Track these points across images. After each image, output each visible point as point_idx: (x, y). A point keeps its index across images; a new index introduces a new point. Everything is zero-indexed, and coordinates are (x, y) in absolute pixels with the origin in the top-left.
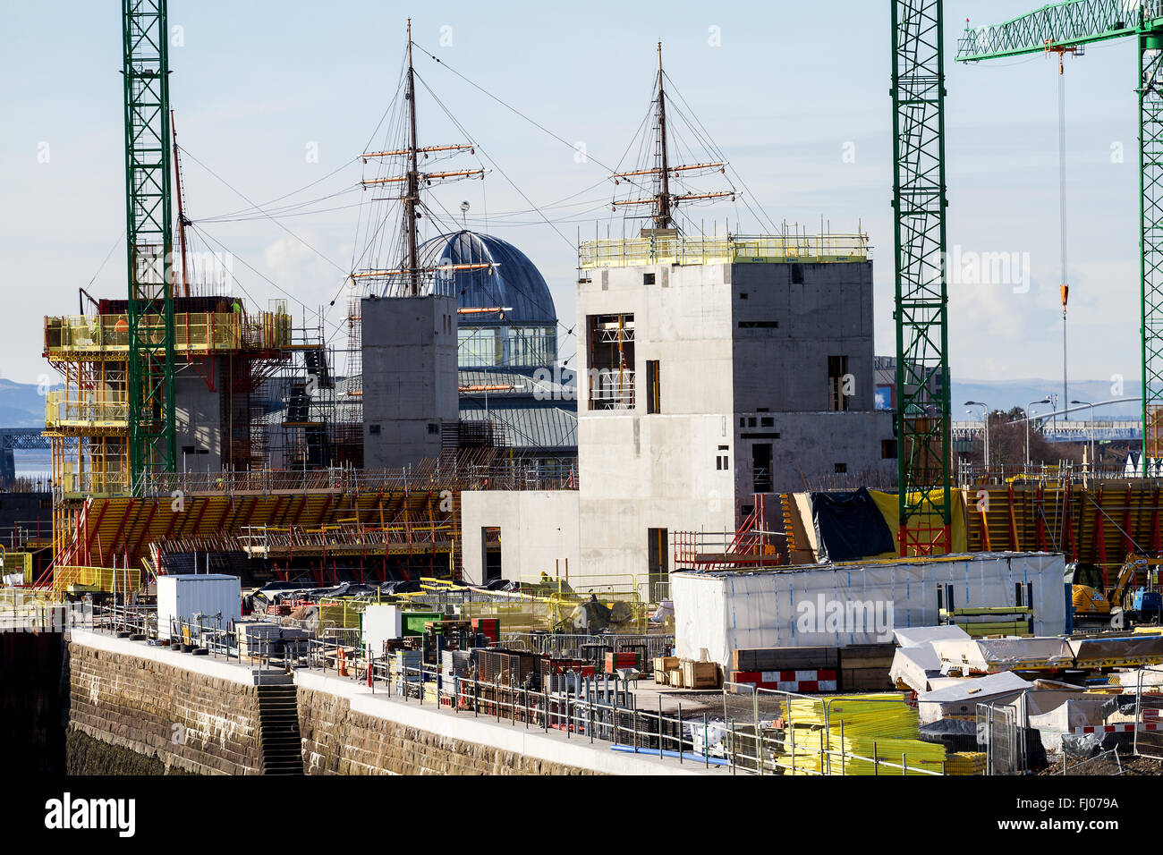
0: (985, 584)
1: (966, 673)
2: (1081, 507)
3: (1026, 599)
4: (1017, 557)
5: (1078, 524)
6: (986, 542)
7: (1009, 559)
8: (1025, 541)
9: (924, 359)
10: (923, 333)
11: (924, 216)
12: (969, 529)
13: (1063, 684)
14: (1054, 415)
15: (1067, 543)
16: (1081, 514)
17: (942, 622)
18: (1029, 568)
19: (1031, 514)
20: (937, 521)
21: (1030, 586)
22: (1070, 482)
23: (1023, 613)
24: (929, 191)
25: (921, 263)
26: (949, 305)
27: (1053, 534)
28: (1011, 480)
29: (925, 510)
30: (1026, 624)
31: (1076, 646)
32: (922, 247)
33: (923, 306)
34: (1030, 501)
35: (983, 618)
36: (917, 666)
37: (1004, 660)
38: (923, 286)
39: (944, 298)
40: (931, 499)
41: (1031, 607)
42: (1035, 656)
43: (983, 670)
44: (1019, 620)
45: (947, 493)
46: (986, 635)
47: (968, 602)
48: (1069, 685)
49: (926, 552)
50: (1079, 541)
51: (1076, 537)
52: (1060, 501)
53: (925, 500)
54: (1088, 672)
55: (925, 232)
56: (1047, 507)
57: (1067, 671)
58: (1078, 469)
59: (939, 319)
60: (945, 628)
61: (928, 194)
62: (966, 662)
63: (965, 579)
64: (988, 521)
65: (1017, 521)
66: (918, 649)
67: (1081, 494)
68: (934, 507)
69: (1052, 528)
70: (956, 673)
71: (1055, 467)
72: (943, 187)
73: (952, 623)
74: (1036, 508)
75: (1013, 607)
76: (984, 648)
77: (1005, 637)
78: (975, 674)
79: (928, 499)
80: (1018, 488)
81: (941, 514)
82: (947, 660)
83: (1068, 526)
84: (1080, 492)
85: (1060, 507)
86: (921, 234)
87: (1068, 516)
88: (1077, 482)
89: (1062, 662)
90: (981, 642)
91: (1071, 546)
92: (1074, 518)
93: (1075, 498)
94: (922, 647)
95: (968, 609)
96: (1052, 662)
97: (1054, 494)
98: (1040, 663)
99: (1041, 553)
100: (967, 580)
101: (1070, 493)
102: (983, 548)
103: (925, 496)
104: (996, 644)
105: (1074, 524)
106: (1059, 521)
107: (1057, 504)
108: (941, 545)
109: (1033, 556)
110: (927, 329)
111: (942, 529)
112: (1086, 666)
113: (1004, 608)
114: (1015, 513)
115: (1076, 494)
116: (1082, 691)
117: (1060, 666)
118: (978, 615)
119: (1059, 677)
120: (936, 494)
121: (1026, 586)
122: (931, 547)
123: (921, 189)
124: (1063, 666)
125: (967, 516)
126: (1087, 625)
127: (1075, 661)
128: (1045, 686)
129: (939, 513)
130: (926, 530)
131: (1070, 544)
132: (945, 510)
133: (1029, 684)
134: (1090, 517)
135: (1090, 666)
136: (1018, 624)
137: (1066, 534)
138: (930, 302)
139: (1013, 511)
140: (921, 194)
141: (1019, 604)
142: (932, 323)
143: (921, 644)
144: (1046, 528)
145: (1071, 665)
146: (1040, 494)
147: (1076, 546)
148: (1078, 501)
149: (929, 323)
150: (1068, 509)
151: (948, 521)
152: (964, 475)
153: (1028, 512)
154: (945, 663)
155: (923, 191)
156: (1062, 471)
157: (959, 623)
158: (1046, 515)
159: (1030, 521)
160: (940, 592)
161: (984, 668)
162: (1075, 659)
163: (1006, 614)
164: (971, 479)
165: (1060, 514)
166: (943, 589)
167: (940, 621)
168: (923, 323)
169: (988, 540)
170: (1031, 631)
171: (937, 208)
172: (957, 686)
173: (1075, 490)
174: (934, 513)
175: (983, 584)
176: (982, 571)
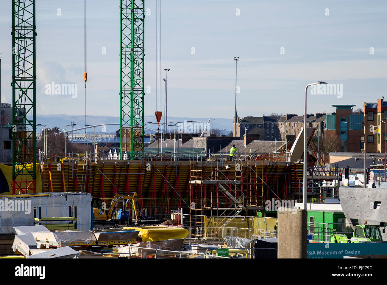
0: (55, 207)
1: (47, 247)
2: (94, 173)
3: (74, 214)
4: (70, 195)
5: (92, 180)
6: (51, 188)
7: (66, 195)
8: (68, 188)
9: (25, 104)
10: (24, 93)
11: (26, 40)
12: (43, 182)
13: (92, 252)
14: (73, 131)
15: (87, 189)
16: (94, 176)
17: (36, 224)
18: (75, 200)
19: (71, 176)
20: (30, 178)
21: (76, 208)
22: (89, 161)
23: (72, 220)
24: (28, 28)
25: (24, 61)
26: (36, 80)
27: (81, 185)
28: (63, 160)
29: (24, 173)
30: (73, 225)
31: (97, 235)
32: (25, 54)
33: (25, 80)
34: (71, 170)
35: (54, 222)
36: (25, 244)
37: (65, 241)
38: (25, 71)
39: (35, 77)
40: (27, 168)
41: (76, 217)
42: (79, 239)
43: (55, 246)
44: (70, 223)
45: (34, 165)
46: (57, 230)
47: (47, 215)
48: (95, 253)
49: (24, 192)
50: (93, 188)
51: (91, 186)
52: (85, 170)
53: (24, 169)
54: (102, 247)
55: (26, 47)
56: (79, 173)
57: (93, 246)
58: (92, 155)
59: (32, 86)
60: (37, 226)
61: (27, 29)
62: (48, 242)
63: (46, 204)
64: (52, 178)
65: (65, 178)
66: (26, 236)
67: (94, 167)
68: (29, 172)
69: (80, 182)
70: (43, 247)
71: (83, 154)
72: (34, 27)
73: (40, 224)
74: (74, 173)
75: (68, 217)
76: (56, 236)
77: (65, 231)
78: (52, 247)
79: (26, 168)
80: (66, 164)
81: (32, 175)
82: (39, 241)
83: (88, 181)
84: (94, 166)
85: (85, 173)
86: (24, 48)
87: (88, 176)
88: (92, 161)
89: (91, 242)
90: (55, 233)
91: (89, 190)
92: (90, 177)
93: (91, 168)
94: (27, 235)
95: (47, 218)
96: (86, 242)
97: (82, 166)
98: (81, 243)
99: (80, 193)
100: (47, 205)
101: (89, 166)
102: (49, 191)
103: (24, 167)
104: (62, 234)
105: (90, 180)
106: (84, 179)
107: (83, 171)
108: (31, 189)
109: (77, 194)
110: (26, 91)
111: (32, 182)
112: (102, 244)
113: (64, 218)
114: (64, 175)
115: (92, 166)
116: (101, 255)
117: (90, 244)
118: (52, 221)
119: (90, 249)
120: (29, 166)
121: (74, 208)
122: (27, 190)
123: (24, 27)
124: (92, 244)
125: (42, 176)
126: (96, 226)
127: (97, 242)
128: (84, 253)
129: (30, 174)
130: (25, 182)
131: (89, 189)
132: (33, 173)
133: (77, 252)
134: (98, 177)
135: (103, 244)
136: (70, 225)
137: (87, 185)
138: (28, 79)
139: (63, 174)
140: (24, 29)
141: (70, 216)
142: (29, 88)
143: (27, 234)
144: (78, 182)
145: (95, 244)
146: (76, 166)
147: (91, 190)
148: (93, 170)
149: (27, 88)
150: (88, 174)
151: (35, 178)
152: (41, 157)
153: (70, 174)
154: (38, 243)
155: (25, 28)
156: (86, 156)
157: (43, 224)
158: (78, 176)
159: (71, 179)
160: (35, 210)
161: (56, 245)
162: (97, 241)
163: (65, 220)
164: (45, 159)
165: (84, 176)
166: (37, 209)
167: (34, 223)
168: (25, 88)
169: (52, 187)
170: (76, 228)
171: (32, 36)
172: (44, 253)
173: (91, 165)
174: (28, 175)
175: (54, 207)
176: (54, 201)
